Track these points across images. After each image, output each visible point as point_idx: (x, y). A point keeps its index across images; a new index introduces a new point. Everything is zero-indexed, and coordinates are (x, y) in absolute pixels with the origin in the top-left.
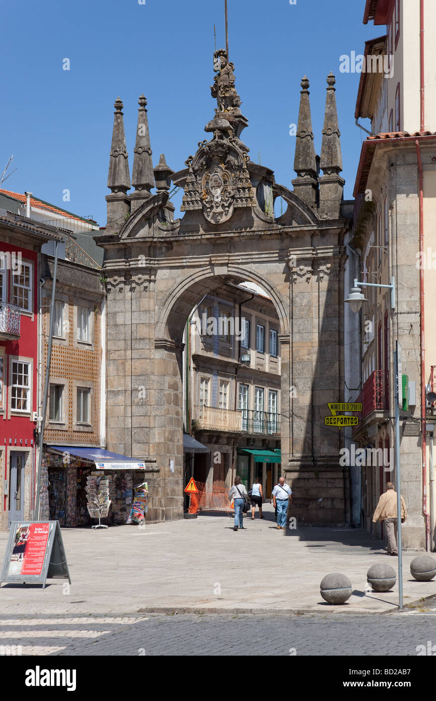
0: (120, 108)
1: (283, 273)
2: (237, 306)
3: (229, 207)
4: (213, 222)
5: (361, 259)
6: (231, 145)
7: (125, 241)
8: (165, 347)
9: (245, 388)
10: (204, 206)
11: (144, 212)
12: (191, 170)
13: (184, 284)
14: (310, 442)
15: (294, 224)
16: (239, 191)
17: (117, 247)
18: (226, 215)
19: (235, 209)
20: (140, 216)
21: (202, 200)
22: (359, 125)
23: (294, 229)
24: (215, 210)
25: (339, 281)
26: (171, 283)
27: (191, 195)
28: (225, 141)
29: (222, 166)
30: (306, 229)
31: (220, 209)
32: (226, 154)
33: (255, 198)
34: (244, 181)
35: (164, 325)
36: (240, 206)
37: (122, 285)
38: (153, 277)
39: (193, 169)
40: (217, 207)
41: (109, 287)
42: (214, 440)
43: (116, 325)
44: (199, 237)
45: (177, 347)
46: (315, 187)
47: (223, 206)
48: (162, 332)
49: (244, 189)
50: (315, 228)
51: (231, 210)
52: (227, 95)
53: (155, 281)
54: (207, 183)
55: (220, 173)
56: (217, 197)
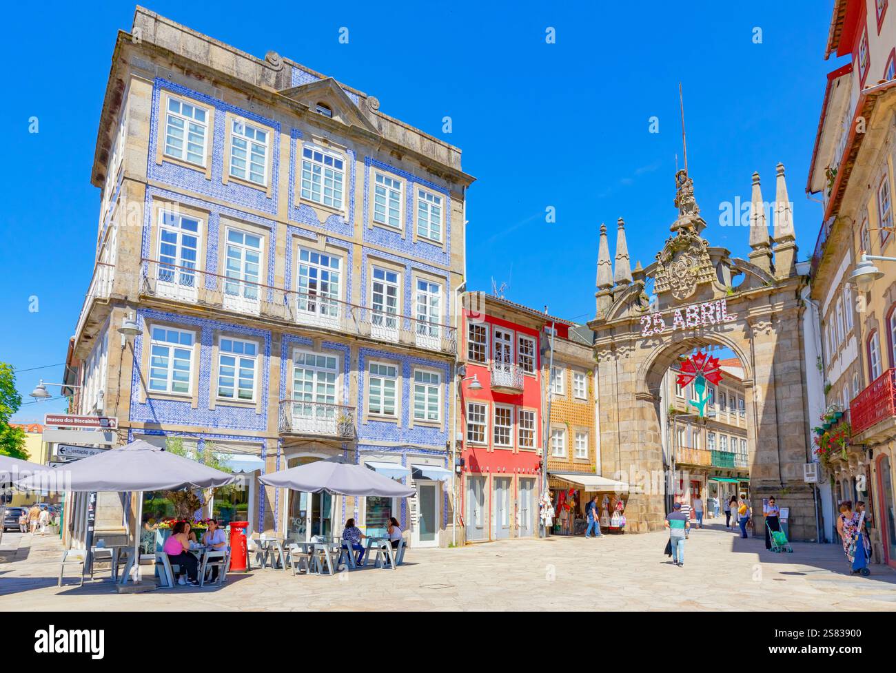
1: (743, 331)
3: (692, 284)
4: (679, 298)
5: (820, 308)
6: (692, 237)
7: (611, 323)
8: (646, 399)
9: (712, 435)
10: (672, 287)
11: (624, 300)
12: (660, 262)
15: (752, 289)
16: (701, 271)
17: (604, 328)
18: (691, 291)
19: (698, 285)
20: (621, 302)
21: (670, 283)
23: (752, 292)
24: (681, 289)
25: (799, 329)
27: (661, 280)
28: (688, 235)
29: (686, 254)
30: (765, 290)
31: (685, 287)
32: (688, 245)
33: (715, 275)
34: (705, 262)
35: (643, 382)
36: (702, 282)
37: (609, 356)
38: (632, 348)
39: (662, 261)
40: (683, 286)
41: (599, 358)
42: (690, 471)
43: (606, 385)
44: (669, 312)
45: (655, 399)
46: (771, 256)
47: (688, 285)
48: (643, 389)
49: (705, 268)
50: (772, 288)
51: (695, 286)
52: (688, 202)
53: (634, 350)
54: (674, 269)
55: (684, 260)
56: (683, 278)
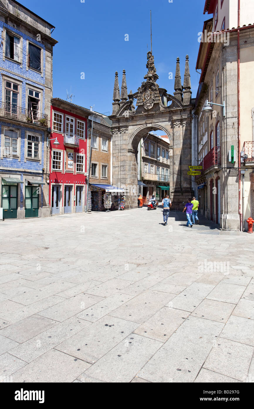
0: (117, 74)
1: (170, 125)
2: (156, 143)
3: (152, 103)
4: (147, 109)
5: (198, 118)
6: (152, 82)
7: (118, 117)
8: (131, 152)
9: (159, 168)
10: (144, 103)
11: (124, 107)
12: (139, 92)
13: (137, 130)
14: (180, 183)
16: (155, 98)
17: (116, 119)
18: (151, 106)
19: (154, 104)
20: (123, 108)
21: (143, 102)
22: (197, 72)
23: (174, 109)
24: (147, 105)
25: (190, 126)
26: (133, 130)
27: (139, 100)
28: (151, 81)
29: (150, 89)
30: (178, 109)
31: (149, 104)
32: (151, 86)
33: (161, 100)
34: (157, 94)
35: (131, 144)
36: (156, 102)
37: (117, 132)
38: (127, 129)
39: (140, 91)
40: (148, 104)
41: (113, 132)
42: (149, 183)
43: (115, 145)
44: (142, 114)
45: (135, 152)
46: (182, 95)
47: (150, 103)
48: (130, 147)
49: (157, 97)
50: (182, 108)
51: (153, 104)
52: (152, 66)
53: (128, 130)
54: (145, 96)
55: (149, 92)
56: (148, 100)
